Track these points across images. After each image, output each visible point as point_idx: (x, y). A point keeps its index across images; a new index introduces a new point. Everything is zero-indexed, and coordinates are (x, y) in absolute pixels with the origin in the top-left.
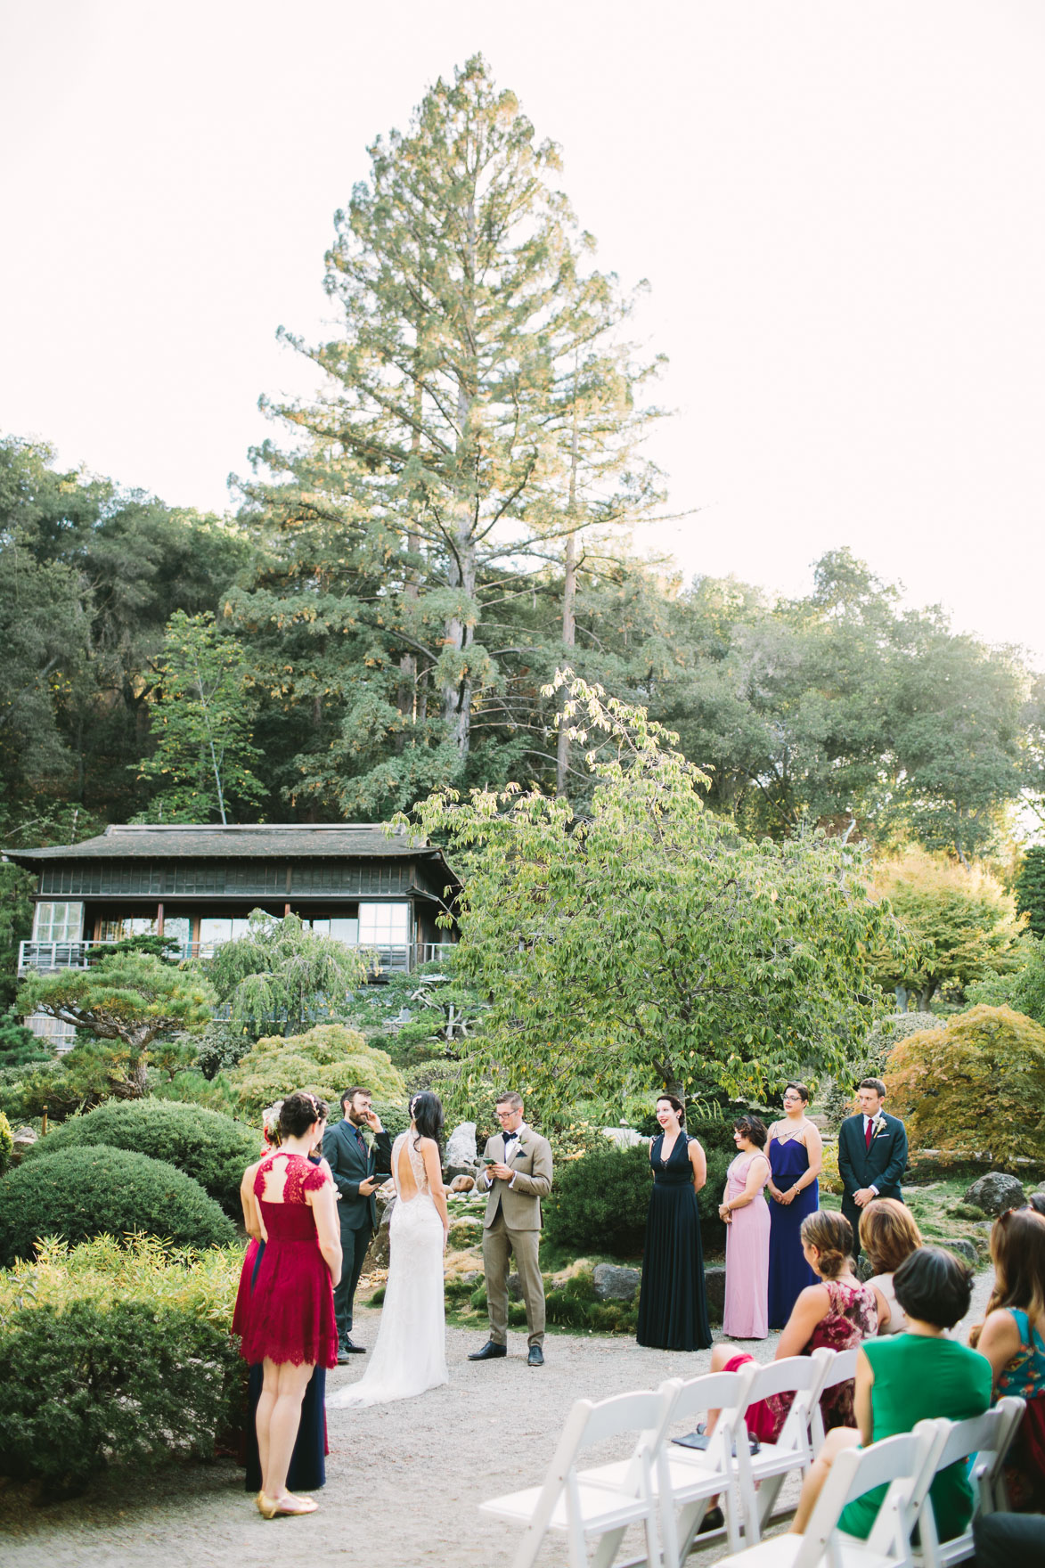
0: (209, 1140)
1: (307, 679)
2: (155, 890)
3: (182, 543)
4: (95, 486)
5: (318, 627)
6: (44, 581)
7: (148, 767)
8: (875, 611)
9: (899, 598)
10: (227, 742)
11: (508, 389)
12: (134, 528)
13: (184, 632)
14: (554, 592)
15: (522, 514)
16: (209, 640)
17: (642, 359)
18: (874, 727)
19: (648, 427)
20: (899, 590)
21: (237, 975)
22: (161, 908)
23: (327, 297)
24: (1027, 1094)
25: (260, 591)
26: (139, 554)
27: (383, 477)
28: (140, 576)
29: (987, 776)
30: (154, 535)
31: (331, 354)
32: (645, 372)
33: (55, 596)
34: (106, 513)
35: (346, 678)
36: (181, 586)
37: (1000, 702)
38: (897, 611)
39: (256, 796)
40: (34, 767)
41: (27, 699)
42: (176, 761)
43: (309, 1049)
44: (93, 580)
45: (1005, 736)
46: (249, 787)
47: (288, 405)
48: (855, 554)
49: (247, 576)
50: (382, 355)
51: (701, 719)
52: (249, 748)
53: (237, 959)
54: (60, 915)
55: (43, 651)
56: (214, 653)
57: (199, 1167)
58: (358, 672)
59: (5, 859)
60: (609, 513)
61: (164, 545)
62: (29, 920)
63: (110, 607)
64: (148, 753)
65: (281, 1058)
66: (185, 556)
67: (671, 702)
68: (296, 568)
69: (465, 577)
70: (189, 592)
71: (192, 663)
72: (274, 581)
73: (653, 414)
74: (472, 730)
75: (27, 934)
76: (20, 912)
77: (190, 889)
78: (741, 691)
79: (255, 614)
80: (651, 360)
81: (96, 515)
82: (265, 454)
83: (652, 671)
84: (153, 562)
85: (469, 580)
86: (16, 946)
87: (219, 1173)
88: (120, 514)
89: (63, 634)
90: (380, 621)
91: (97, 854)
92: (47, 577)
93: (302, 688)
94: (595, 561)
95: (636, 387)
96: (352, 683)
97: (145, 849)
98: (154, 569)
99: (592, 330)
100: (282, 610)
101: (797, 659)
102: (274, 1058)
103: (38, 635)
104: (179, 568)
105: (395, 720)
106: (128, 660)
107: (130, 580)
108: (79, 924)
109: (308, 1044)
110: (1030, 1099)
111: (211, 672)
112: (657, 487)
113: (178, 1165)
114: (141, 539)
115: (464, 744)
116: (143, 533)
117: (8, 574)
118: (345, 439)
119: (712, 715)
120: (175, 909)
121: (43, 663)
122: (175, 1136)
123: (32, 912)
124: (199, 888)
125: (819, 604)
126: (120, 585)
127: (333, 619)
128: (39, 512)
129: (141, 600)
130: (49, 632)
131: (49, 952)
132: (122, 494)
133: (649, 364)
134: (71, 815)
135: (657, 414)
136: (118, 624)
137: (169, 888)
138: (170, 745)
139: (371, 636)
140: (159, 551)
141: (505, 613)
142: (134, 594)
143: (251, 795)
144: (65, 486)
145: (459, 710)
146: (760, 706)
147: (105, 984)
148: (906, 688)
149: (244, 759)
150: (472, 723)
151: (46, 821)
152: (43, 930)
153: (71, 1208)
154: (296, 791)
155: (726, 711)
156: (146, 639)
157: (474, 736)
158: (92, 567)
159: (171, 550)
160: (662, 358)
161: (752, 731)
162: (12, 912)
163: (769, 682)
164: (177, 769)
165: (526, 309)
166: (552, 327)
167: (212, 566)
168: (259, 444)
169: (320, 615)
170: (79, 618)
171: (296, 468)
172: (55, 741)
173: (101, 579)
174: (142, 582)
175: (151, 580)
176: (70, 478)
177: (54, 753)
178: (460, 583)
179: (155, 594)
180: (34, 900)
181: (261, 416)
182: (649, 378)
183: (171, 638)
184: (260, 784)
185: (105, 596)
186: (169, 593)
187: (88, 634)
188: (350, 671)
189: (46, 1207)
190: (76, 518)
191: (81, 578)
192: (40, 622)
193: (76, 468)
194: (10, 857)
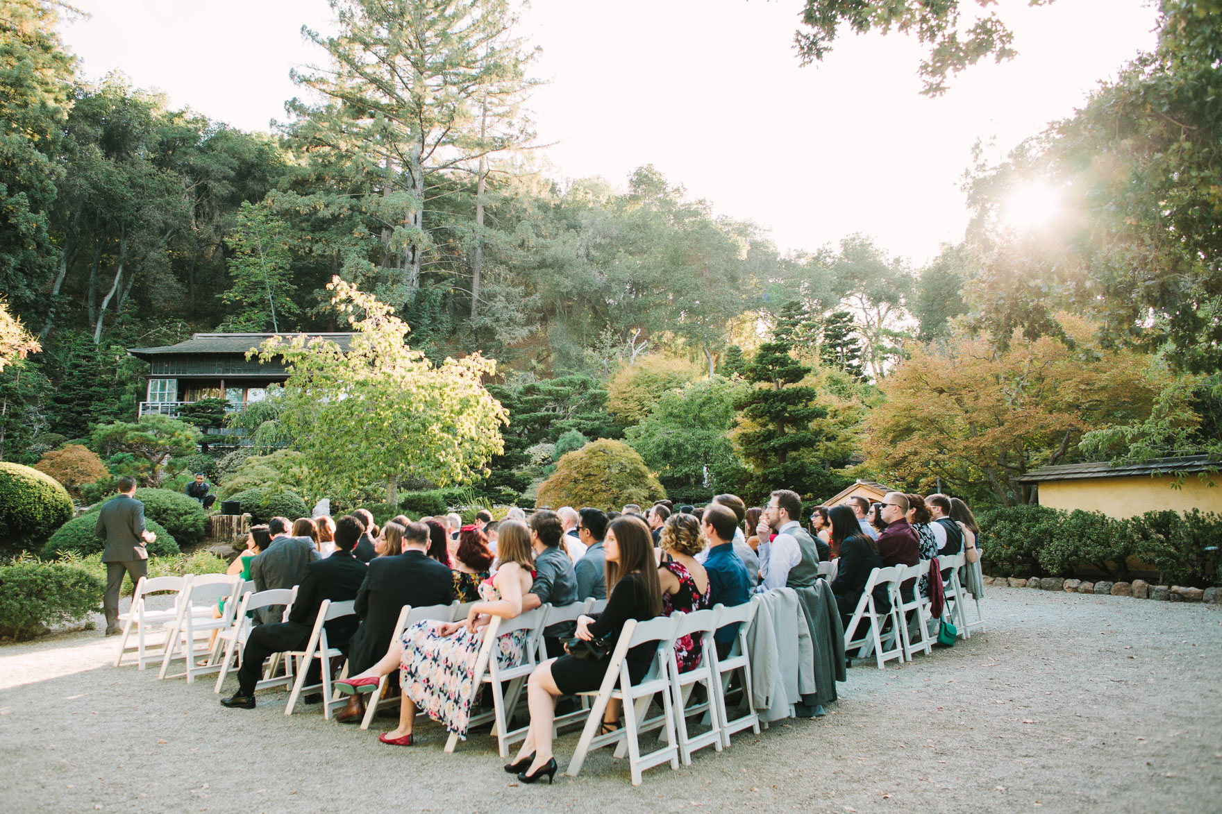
0: (172, 507)
1: (320, 244)
2: (219, 372)
3: (251, 157)
4: (196, 121)
5: (325, 213)
6: (162, 182)
7: (229, 296)
8: (666, 203)
9: (682, 195)
10: (275, 281)
11: (439, 69)
12: (219, 148)
13: (248, 215)
14: (473, 190)
15: (453, 142)
16: (264, 219)
17: (527, 48)
18: (656, 274)
19: (530, 91)
20: (682, 190)
21: (258, 421)
22: (222, 382)
23: (330, 9)
24: (615, 484)
25: (290, 192)
26: (224, 165)
27: (366, 122)
28: (224, 178)
29: (719, 303)
30: (232, 152)
31: (333, 45)
32: (527, 58)
33: (169, 192)
34: (204, 138)
35: (343, 244)
36: (251, 184)
37: (730, 260)
38: (681, 201)
39: (293, 314)
40: (158, 296)
41: (153, 254)
42: (245, 292)
43: (272, 462)
44: (195, 180)
45: (733, 279)
46: (289, 308)
47: (307, 76)
48: (656, 168)
49: (285, 181)
50: (362, 46)
51: (556, 269)
52: (288, 284)
53: (258, 413)
54: (163, 387)
55: (162, 225)
56: (268, 226)
57: (167, 520)
58: (350, 240)
59: (129, 354)
60: (502, 144)
61: (239, 159)
62: (145, 389)
63: (207, 196)
64: (229, 287)
65: (256, 467)
66: (253, 165)
67: (538, 258)
68: (313, 177)
69: (417, 183)
70: (256, 188)
71: (254, 233)
72: (301, 185)
73: (533, 83)
74: (422, 275)
75: (145, 398)
76: (139, 385)
77: (239, 371)
78: (582, 252)
79: (287, 206)
80: (532, 50)
81: (196, 138)
82: (293, 106)
83: (524, 241)
84: (232, 169)
85: (419, 185)
86: (138, 405)
87: (177, 523)
88: (212, 139)
89: (175, 215)
90: (364, 210)
91: (184, 351)
92: (163, 179)
93: (318, 249)
94: (496, 174)
95: (521, 67)
96: (346, 247)
97: (213, 348)
98: (233, 173)
99: (494, 32)
100: (302, 203)
101: (615, 232)
102: (253, 467)
103: (158, 215)
104: (249, 173)
105: (369, 270)
106: (218, 228)
107: (219, 181)
108: (175, 392)
109: (272, 459)
110: (618, 487)
111: (265, 239)
112: (530, 131)
113: (155, 519)
114: (224, 155)
115: (416, 284)
116: (226, 151)
117: (140, 177)
118: (342, 97)
119: (562, 267)
120: (232, 383)
121: (163, 232)
122: (154, 505)
123: (147, 385)
124: (245, 371)
125: (634, 198)
126: (212, 184)
127: (334, 209)
128: (159, 138)
129: (225, 192)
130: (166, 213)
131: (157, 408)
132: (213, 126)
133: (530, 52)
134: (176, 326)
135: (536, 83)
136: (212, 208)
137: (228, 371)
138: (241, 283)
139: (358, 218)
140: (236, 163)
141: (441, 204)
142: (220, 189)
143: (289, 312)
144: (176, 120)
145: (413, 262)
146: (591, 259)
147: (137, 430)
148: (676, 251)
149: (287, 291)
150: (421, 270)
151: (164, 329)
152: (154, 396)
153: (91, 539)
154: (315, 311)
155: (571, 265)
156: (227, 217)
157: (423, 278)
158: (193, 171)
159: (243, 161)
160: (539, 49)
161: (585, 276)
162: (135, 385)
163: (598, 247)
164: (246, 297)
165: (455, 16)
166: (472, 28)
167: (269, 172)
168: (290, 99)
169: (327, 206)
170: (186, 203)
171: (314, 114)
172: (172, 280)
173: (201, 179)
174: (224, 182)
175: (232, 180)
176: (180, 115)
177: (170, 288)
178: (414, 186)
179: (233, 189)
180: (148, 378)
181: (291, 82)
182: (530, 61)
183: (240, 218)
184: (295, 306)
185: (202, 191)
186: (243, 189)
187: (191, 214)
188: (345, 239)
189: (79, 539)
190: (183, 140)
191: (188, 180)
192: (159, 207)
193: (183, 109)
194: (132, 353)
